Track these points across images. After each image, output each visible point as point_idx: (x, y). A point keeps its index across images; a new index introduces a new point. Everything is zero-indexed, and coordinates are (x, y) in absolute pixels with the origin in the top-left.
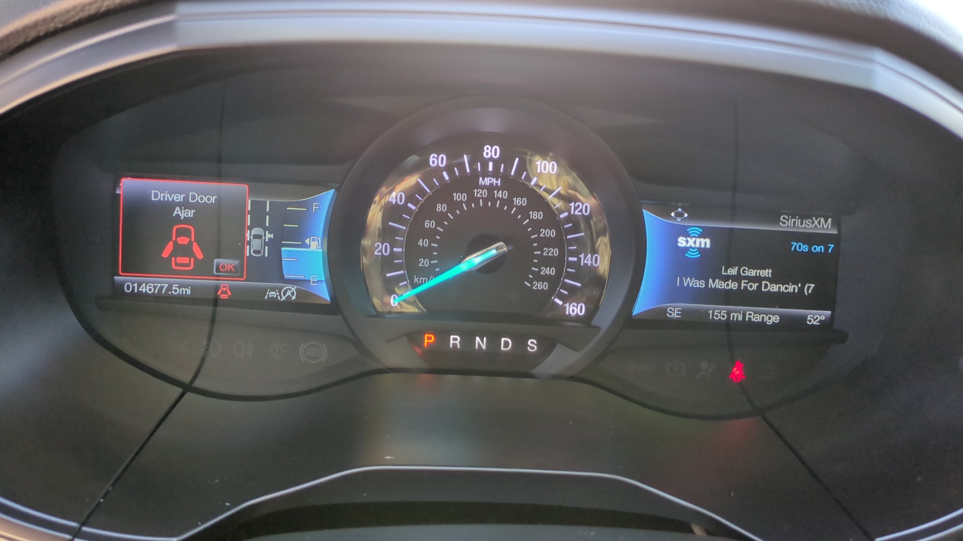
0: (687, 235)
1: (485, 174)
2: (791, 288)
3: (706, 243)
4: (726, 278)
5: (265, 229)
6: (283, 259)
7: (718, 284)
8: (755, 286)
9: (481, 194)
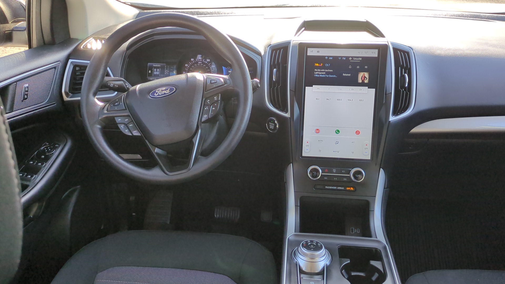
0: (230, 70)
1: (199, 62)
5: (168, 70)
9: (198, 64)
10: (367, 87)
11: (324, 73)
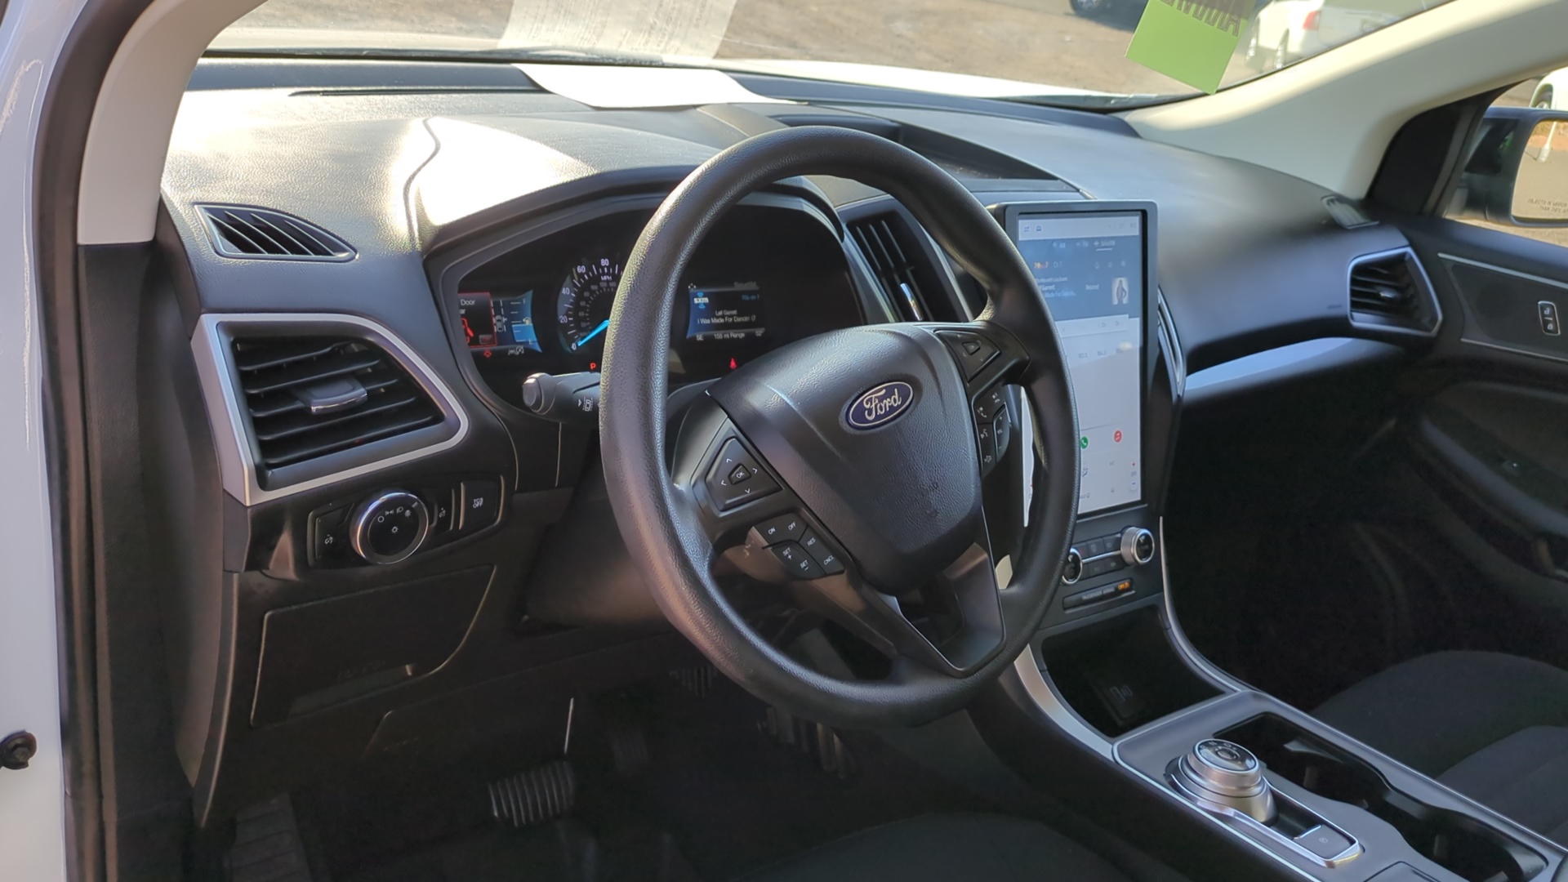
0: (697, 297)
1: (604, 274)
2: (746, 319)
3: (706, 300)
4: (718, 317)
5: (502, 316)
6: (514, 332)
7: (715, 321)
8: (731, 320)
9: (603, 285)
10: (1127, 316)
11: (1052, 287)
